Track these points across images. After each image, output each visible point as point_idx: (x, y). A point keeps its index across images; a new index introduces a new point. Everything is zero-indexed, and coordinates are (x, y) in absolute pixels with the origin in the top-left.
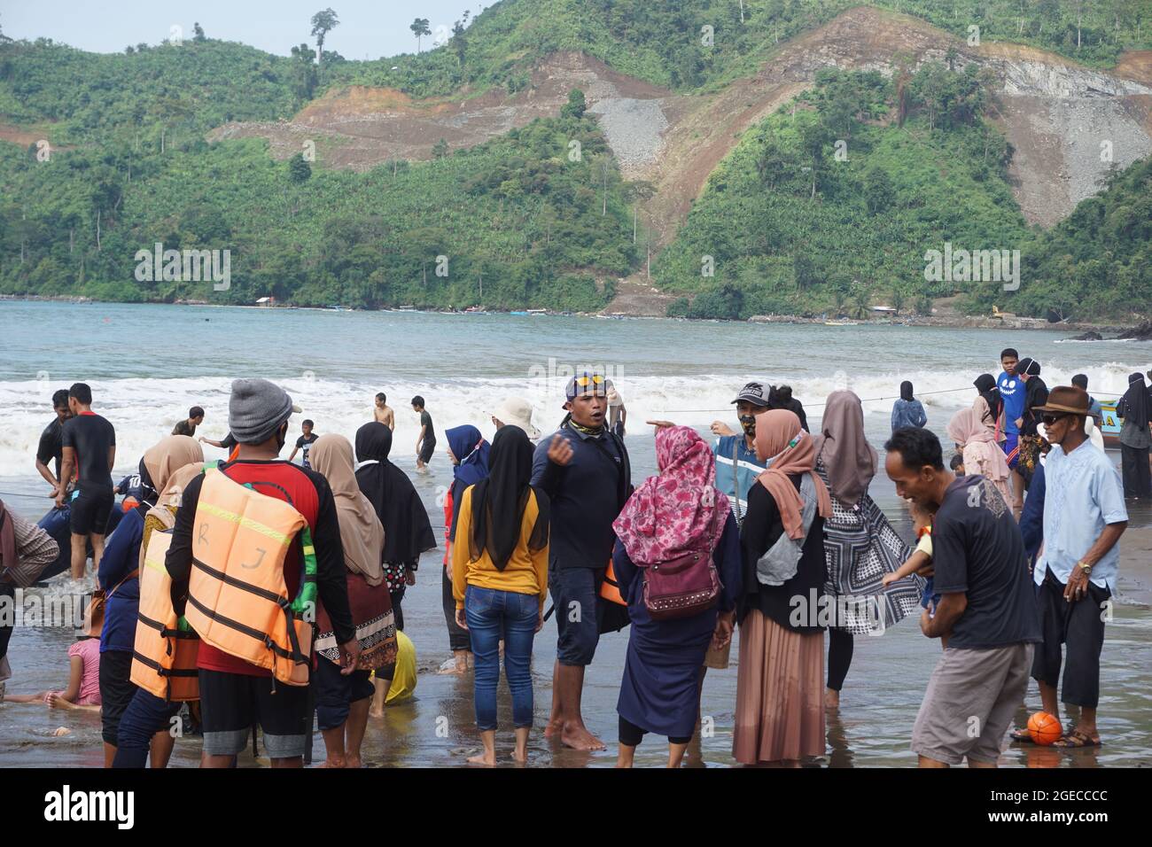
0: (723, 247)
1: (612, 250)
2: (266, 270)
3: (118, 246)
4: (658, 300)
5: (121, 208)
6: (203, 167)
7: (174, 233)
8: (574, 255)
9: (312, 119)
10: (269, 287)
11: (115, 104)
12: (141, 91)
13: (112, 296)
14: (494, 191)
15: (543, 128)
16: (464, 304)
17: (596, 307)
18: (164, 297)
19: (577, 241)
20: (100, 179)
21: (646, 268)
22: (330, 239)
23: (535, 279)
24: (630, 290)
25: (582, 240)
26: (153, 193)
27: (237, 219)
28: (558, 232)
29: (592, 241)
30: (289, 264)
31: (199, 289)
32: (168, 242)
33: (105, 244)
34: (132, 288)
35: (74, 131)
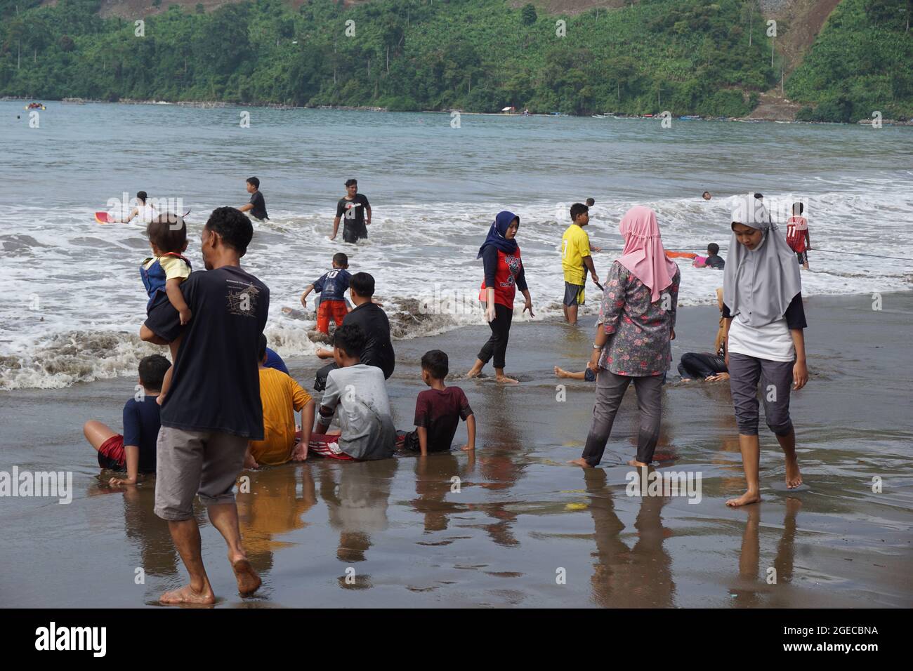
0: (839, 69)
1: (755, 72)
2: (506, 88)
3: (401, 71)
4: (789, 108)
5: (403, 44)
6: (460, 14)
7: (440, 62)
8: (728, 76)
10: (508, 100)
13: (397, 107)
14: (669, 30)
16: (646, 111)
17: (743, 114)
18: (434, 107)
19: (730, 66)
20: (388, 23)
21: (780, 85)
22: (551, 65)
23: (698, 94)
24: (768, 101)
25: (734, 65)
26: (425, 33)
27: (485, 52)
28: (716, 59)
29: (741, 65)
30: (522, 84)
31: (458, 102)
32: (436, 68)
33: (392, 70)
34: (411, 101)
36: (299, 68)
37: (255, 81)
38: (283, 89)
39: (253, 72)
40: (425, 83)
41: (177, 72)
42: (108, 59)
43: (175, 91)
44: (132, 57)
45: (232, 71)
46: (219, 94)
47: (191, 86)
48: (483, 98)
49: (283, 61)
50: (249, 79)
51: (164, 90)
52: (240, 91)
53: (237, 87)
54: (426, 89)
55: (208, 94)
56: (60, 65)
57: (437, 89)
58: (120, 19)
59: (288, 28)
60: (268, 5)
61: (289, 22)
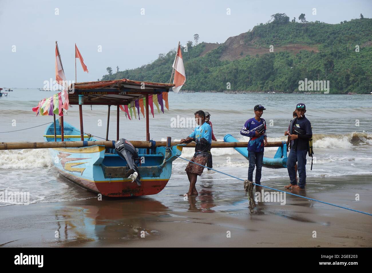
3: (331, 78)
5: (333, 67)
7: (348, 74)
11: (337, 38)
12: (344, 34)
18: (345, 92)
20: (327, 59)
26: (344, 63)
27: (368, 69)
31: (355, 90)
32: (346, 76)
33: (328, 78)
34: (335, 90)
35: (325, 46)
36: (291, 78)
37: (275, 83)
38: (285, 86)
39: (274, 80)
40: (341, 83)
41: (246, 80)
42: (221, 76)
43: (245, 88)
44: (229, 75)
45: (267, 79)
46: (261, 88)
47: (251, 86)
48: (364, 88)
49: (287, 75)
50: (273, 82)
51: (241, 87)
52: (269, 87)
53: (268, 86)
54: (342, 85)
55: (257, 89)
56: (203, 78)
57: (346, 85)
58: (227, 61)
59: (290, 62)
60: (284, 54)
61: (291, 60)
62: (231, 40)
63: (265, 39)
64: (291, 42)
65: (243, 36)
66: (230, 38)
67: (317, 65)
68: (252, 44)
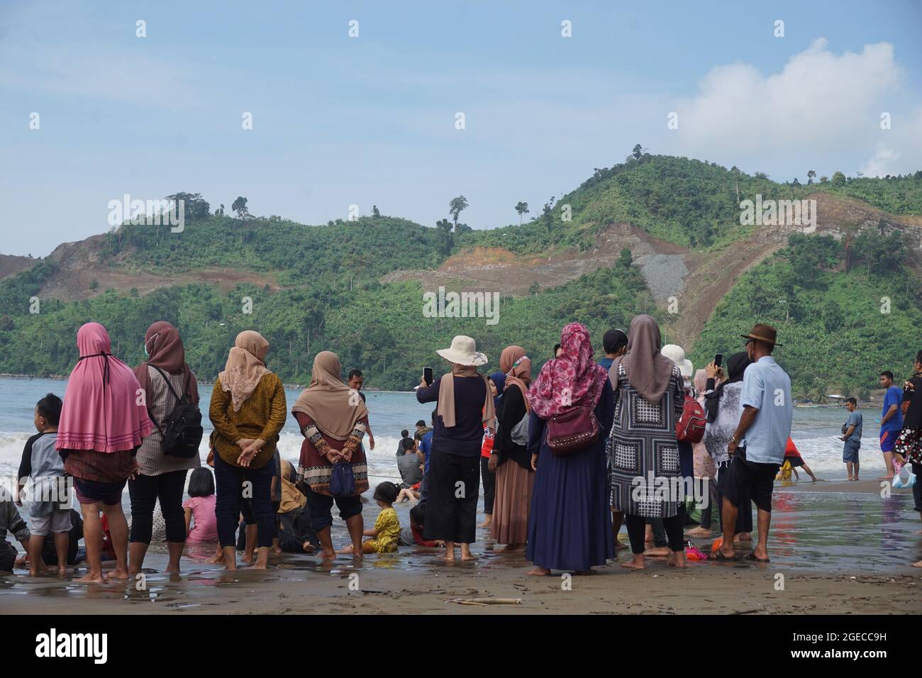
5: (323, 327)
6: (378, 300)
7: (357, 344)
9: (449, 268)
11: (321, 259)
12: (337, 250)
14: (570, 316)
15: (603, 274)
20: (309, 308)
26: (344, 317)
27: (400, 334)
31: (374, 380)
32: (354, 349)
33: (312, 350)
35: (294, 276)
38: (210, 367)
42: (45, 338)
44: (67, 336)
48: (396, 377)
49: (210, 341)
58: (58, 301)
59: (217, 311)
60: (199, 290)
61: (217, 305)
62: (67, 252)
63: (152, 253)
64: (213, 263)
65: (95, 242)
66: (64, 246)
67: (283, 320)
68: (119, 262)
